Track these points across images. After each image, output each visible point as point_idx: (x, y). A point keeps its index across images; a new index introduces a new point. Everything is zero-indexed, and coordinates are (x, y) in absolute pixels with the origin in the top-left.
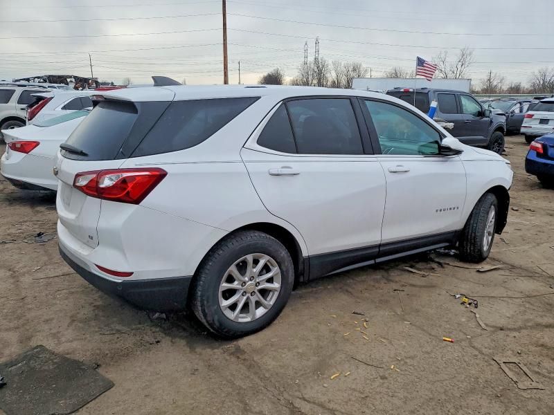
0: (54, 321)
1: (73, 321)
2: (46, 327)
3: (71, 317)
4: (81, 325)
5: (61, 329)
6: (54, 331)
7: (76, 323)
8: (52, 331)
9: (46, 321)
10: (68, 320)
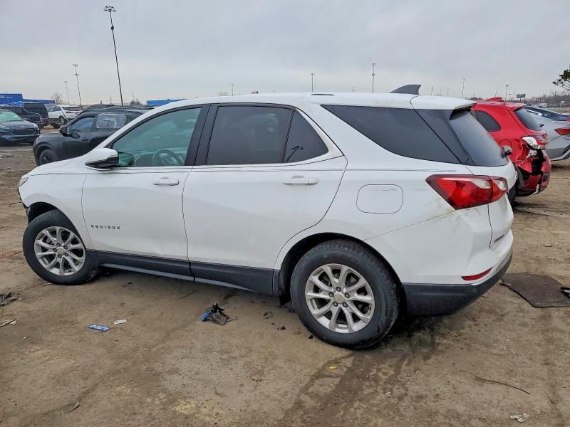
0: (518, 322)
1: (502, 316)
2: (527, 320)
3: (501, 320)
4: (498, 310)
5: (515, 313)
6: (521, 314)
7: (500, 314)
8: (523, 315)
9: (525, 325)
10: (506, 318)
